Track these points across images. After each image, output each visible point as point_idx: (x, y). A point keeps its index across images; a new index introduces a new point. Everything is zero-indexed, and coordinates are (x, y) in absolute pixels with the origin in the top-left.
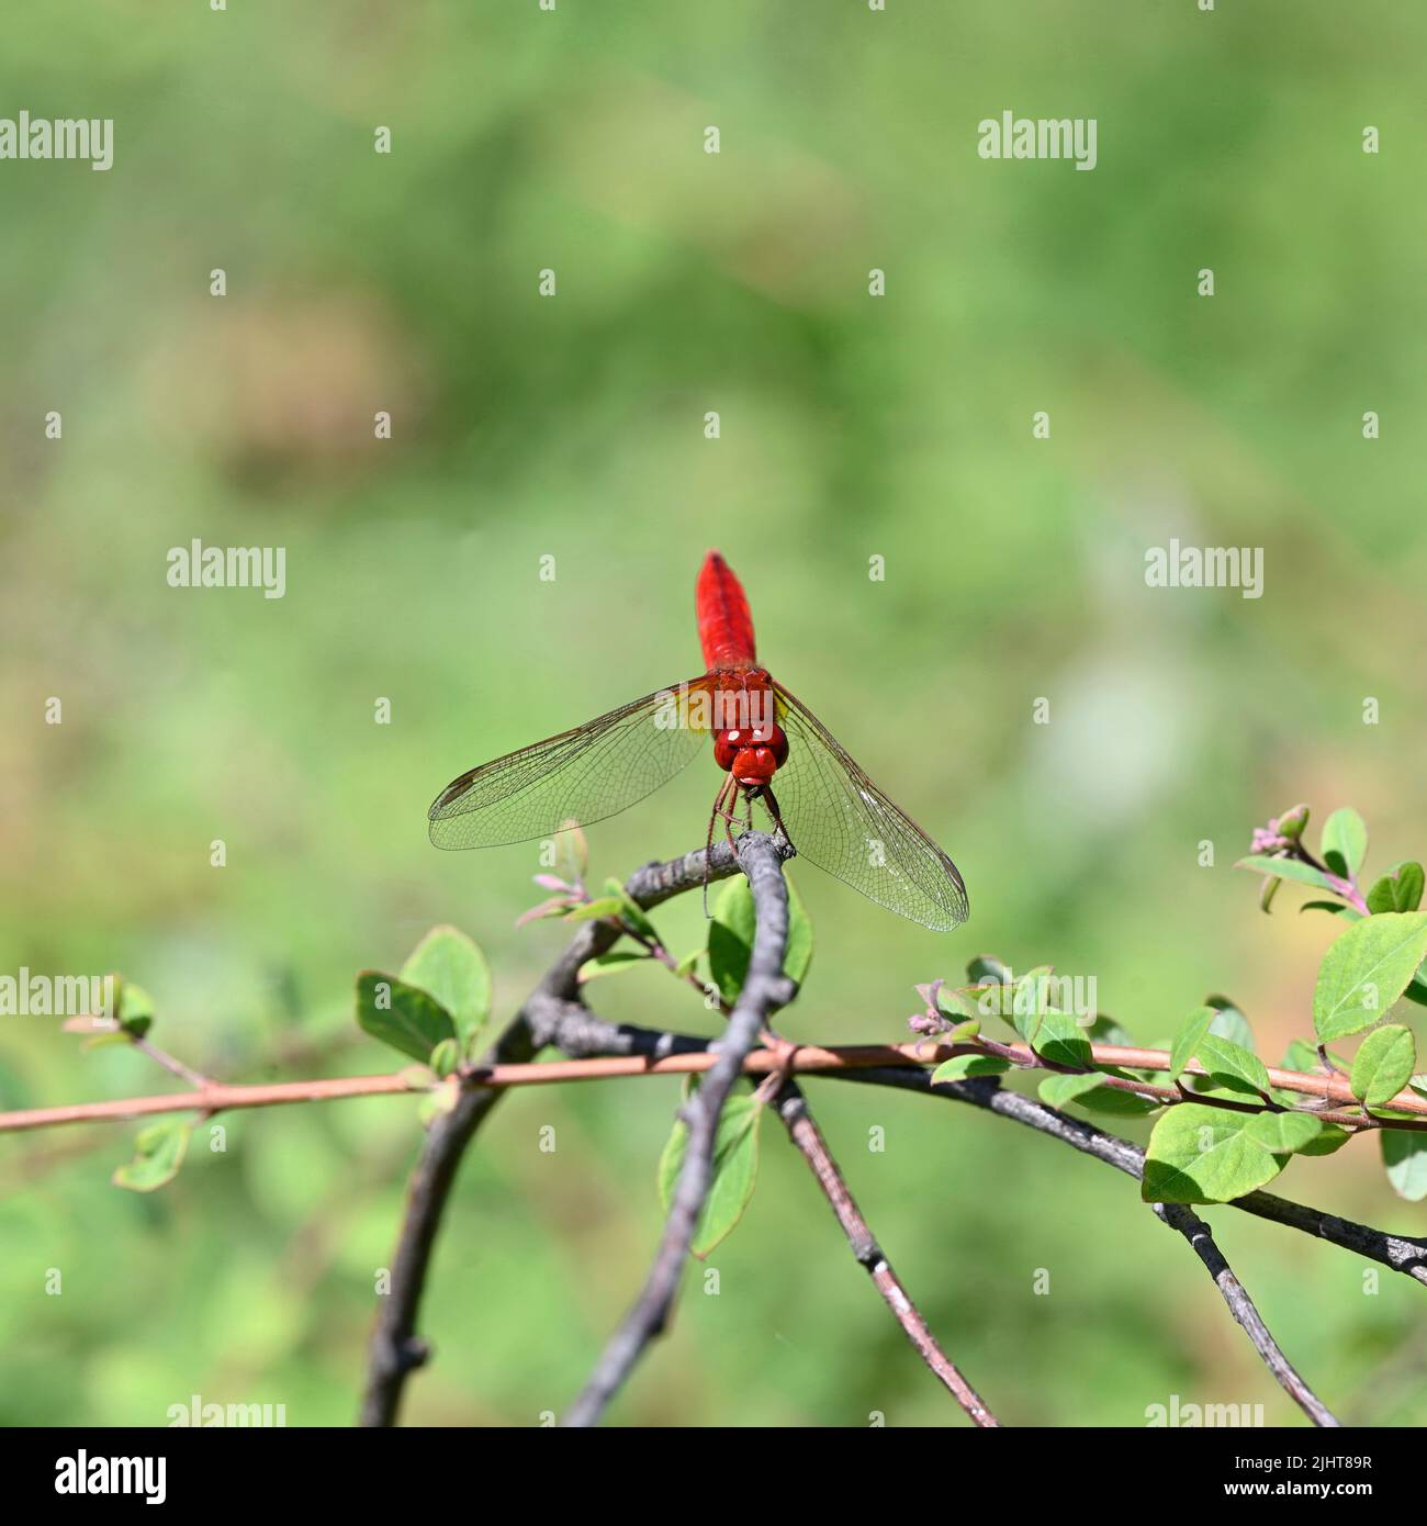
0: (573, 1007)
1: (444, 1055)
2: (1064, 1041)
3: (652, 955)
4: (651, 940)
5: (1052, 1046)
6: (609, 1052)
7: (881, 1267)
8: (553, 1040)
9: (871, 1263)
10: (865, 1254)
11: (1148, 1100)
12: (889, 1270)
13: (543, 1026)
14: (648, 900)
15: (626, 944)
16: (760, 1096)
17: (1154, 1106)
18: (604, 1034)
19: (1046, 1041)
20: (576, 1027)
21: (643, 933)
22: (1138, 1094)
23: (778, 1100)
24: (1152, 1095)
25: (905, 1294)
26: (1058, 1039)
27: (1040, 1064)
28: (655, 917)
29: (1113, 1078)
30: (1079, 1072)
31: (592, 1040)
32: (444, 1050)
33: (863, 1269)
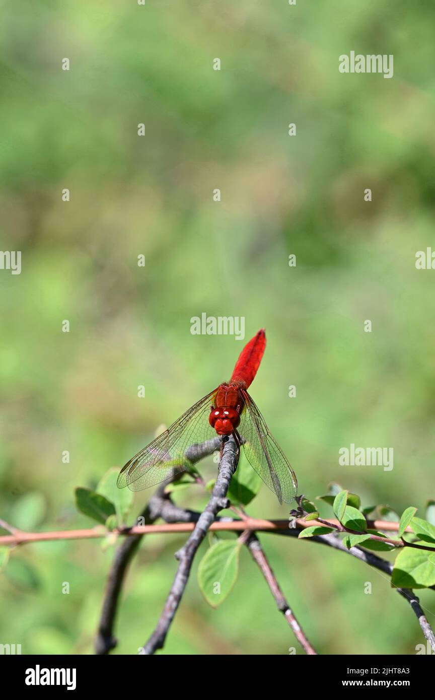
0: (167, 503)
1: (111, 522)
2: (356, 520)
3: (196, 482)
4: (196, 475)
5: (350, 522)
6: (181, 521)
7: (288, 612)
8: (159, 516)
9: (284, 610)
10: (282, 606)
11: (390, 546)
12: (292, 614)
13: (155, 510)
14: (194, 459)
15: (187, 477)
16: (241, 540)
17: (393, 548)
18: (179, 514)
19: (348, 520)
20: (168, 511)
21: (192, 473)
22: (386, 543)
23: (248, 542)
24: (392, 543)
25: (298, 624)
26: (352, 519)
27: (345, 530)
28: (198, 466)
29: (375, 536)
30: (360, 534)
31: (175, 516)
32: (111, 520)
33: (281, 614)
